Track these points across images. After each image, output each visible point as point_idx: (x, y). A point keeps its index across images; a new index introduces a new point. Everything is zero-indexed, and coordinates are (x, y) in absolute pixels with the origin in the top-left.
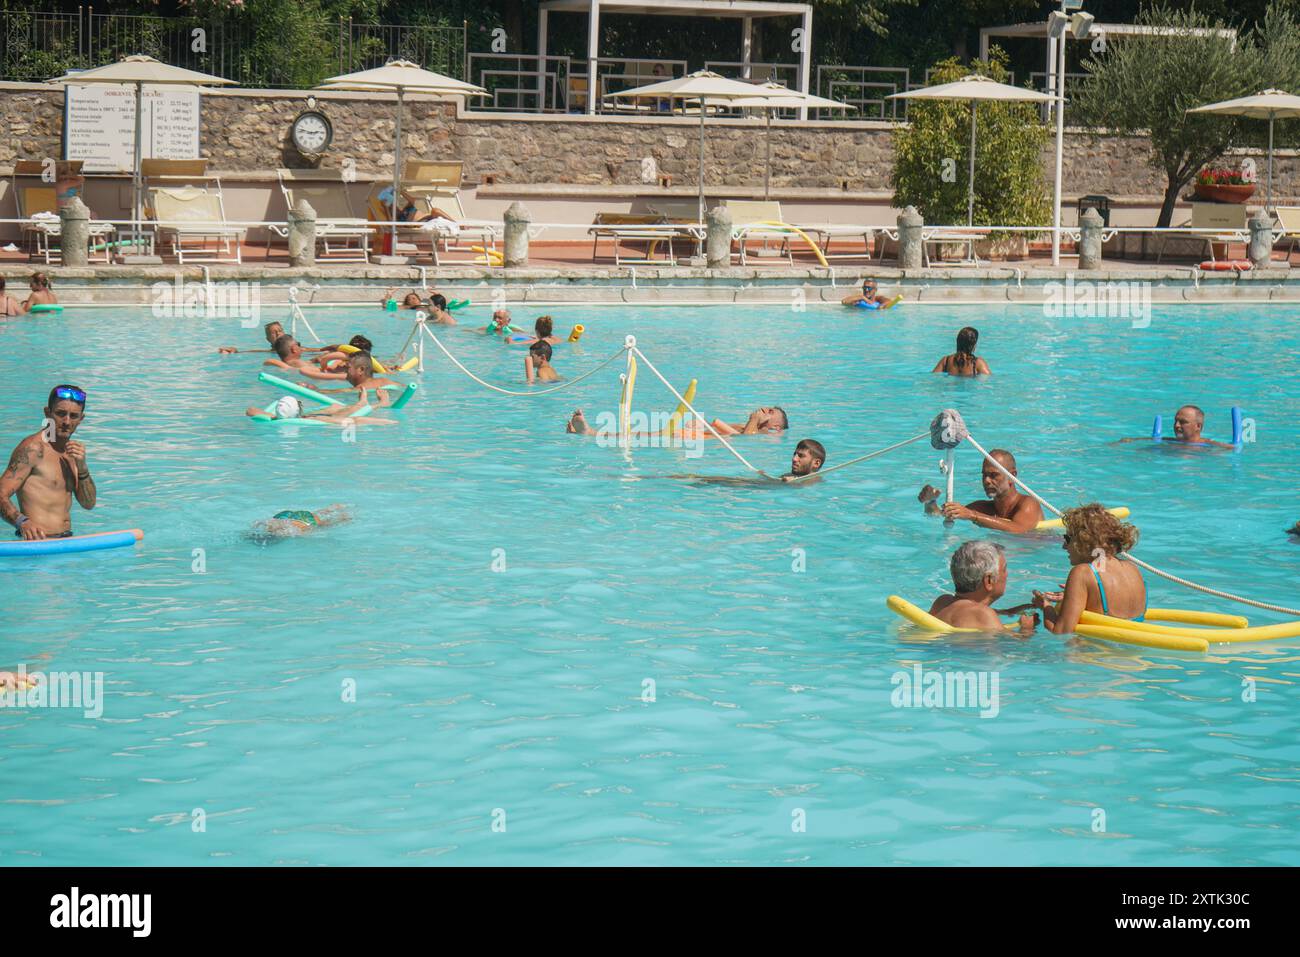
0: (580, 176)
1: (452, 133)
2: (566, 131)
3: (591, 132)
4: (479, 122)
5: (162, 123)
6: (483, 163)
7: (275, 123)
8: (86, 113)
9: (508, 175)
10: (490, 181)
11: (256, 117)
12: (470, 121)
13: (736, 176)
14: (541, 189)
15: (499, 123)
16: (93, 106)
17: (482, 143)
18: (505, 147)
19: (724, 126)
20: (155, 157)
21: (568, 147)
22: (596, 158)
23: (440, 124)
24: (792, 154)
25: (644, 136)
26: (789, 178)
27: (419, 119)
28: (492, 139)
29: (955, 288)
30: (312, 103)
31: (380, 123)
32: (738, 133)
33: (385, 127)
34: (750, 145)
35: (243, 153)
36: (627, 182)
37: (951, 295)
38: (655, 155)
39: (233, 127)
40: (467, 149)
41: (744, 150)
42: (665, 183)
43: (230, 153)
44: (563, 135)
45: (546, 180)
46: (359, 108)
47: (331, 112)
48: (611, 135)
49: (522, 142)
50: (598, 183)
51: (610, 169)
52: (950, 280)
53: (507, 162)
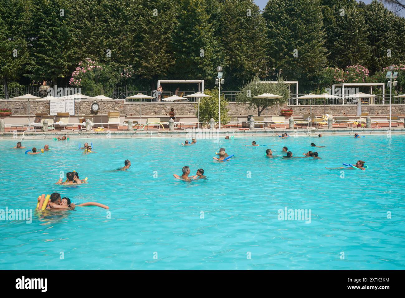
0: (149, 114)
1: (123, 106)
2: (146, 105)
3: (151, 106)
4: (128, 104)
5: (67, 106)
6: (130, 112)
7: (89, 105)
8: (54, 105)
9: (135, 114)
10: (131, 115)
11: (85, 105)
12: (127, 104)
13: (181, 113)
14: (142, 116)
15: (132, 104)
16: (55, 103)
17: (129, 108)
18: (134, 109)
19: (178, 104)
20: (66, 112)
21: (147, 108)
22: (152, 110)
23: (121, 105)
24: (193, 109)
25: (162, 106)
26: (192, 113)
27: (117, 104)
28: (131, 107)
29: (180, 134)
30: (95, 102)
31: (109, 105)
32: (181, 105)
33: (110, 106)
34: (184, 107)
35: (83, 111)
36: (159, 115)
37: (179, 136)
38: (165, 110)
39: (81, 106)
40: (126, 109)
41: (183, 108)
42: (167, 115)
43: (81, 111)
44: (145, 106)
45: (142, 115)
46: (105, 102)
47: (99, 103)
48: (155, 106)
49: (137, 108)
50: (153, 115)
51: (155, 112)
52: (178, 133)
53: (134, 111)
